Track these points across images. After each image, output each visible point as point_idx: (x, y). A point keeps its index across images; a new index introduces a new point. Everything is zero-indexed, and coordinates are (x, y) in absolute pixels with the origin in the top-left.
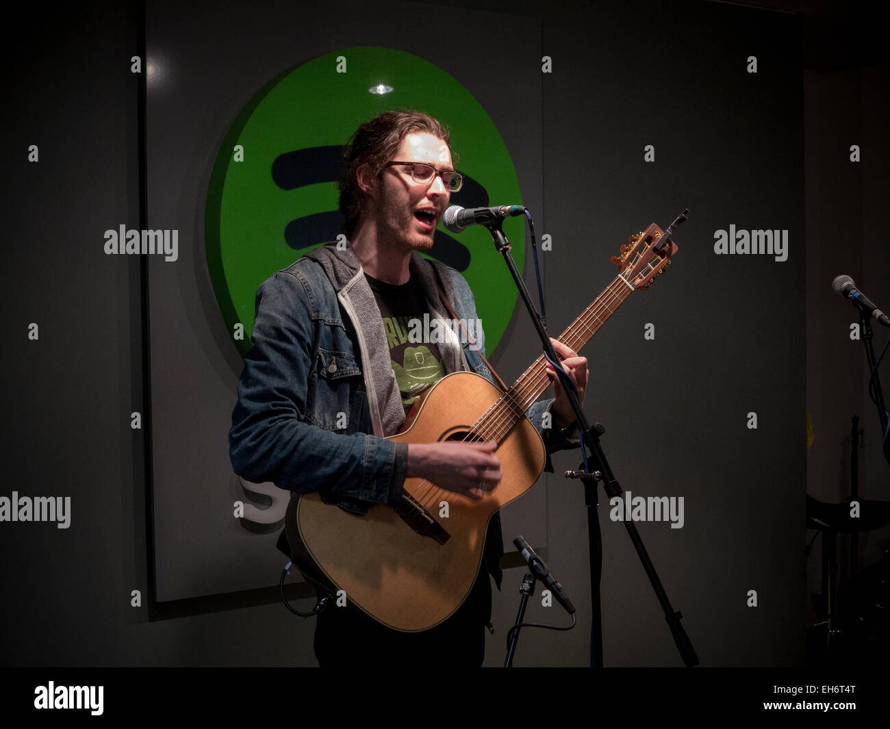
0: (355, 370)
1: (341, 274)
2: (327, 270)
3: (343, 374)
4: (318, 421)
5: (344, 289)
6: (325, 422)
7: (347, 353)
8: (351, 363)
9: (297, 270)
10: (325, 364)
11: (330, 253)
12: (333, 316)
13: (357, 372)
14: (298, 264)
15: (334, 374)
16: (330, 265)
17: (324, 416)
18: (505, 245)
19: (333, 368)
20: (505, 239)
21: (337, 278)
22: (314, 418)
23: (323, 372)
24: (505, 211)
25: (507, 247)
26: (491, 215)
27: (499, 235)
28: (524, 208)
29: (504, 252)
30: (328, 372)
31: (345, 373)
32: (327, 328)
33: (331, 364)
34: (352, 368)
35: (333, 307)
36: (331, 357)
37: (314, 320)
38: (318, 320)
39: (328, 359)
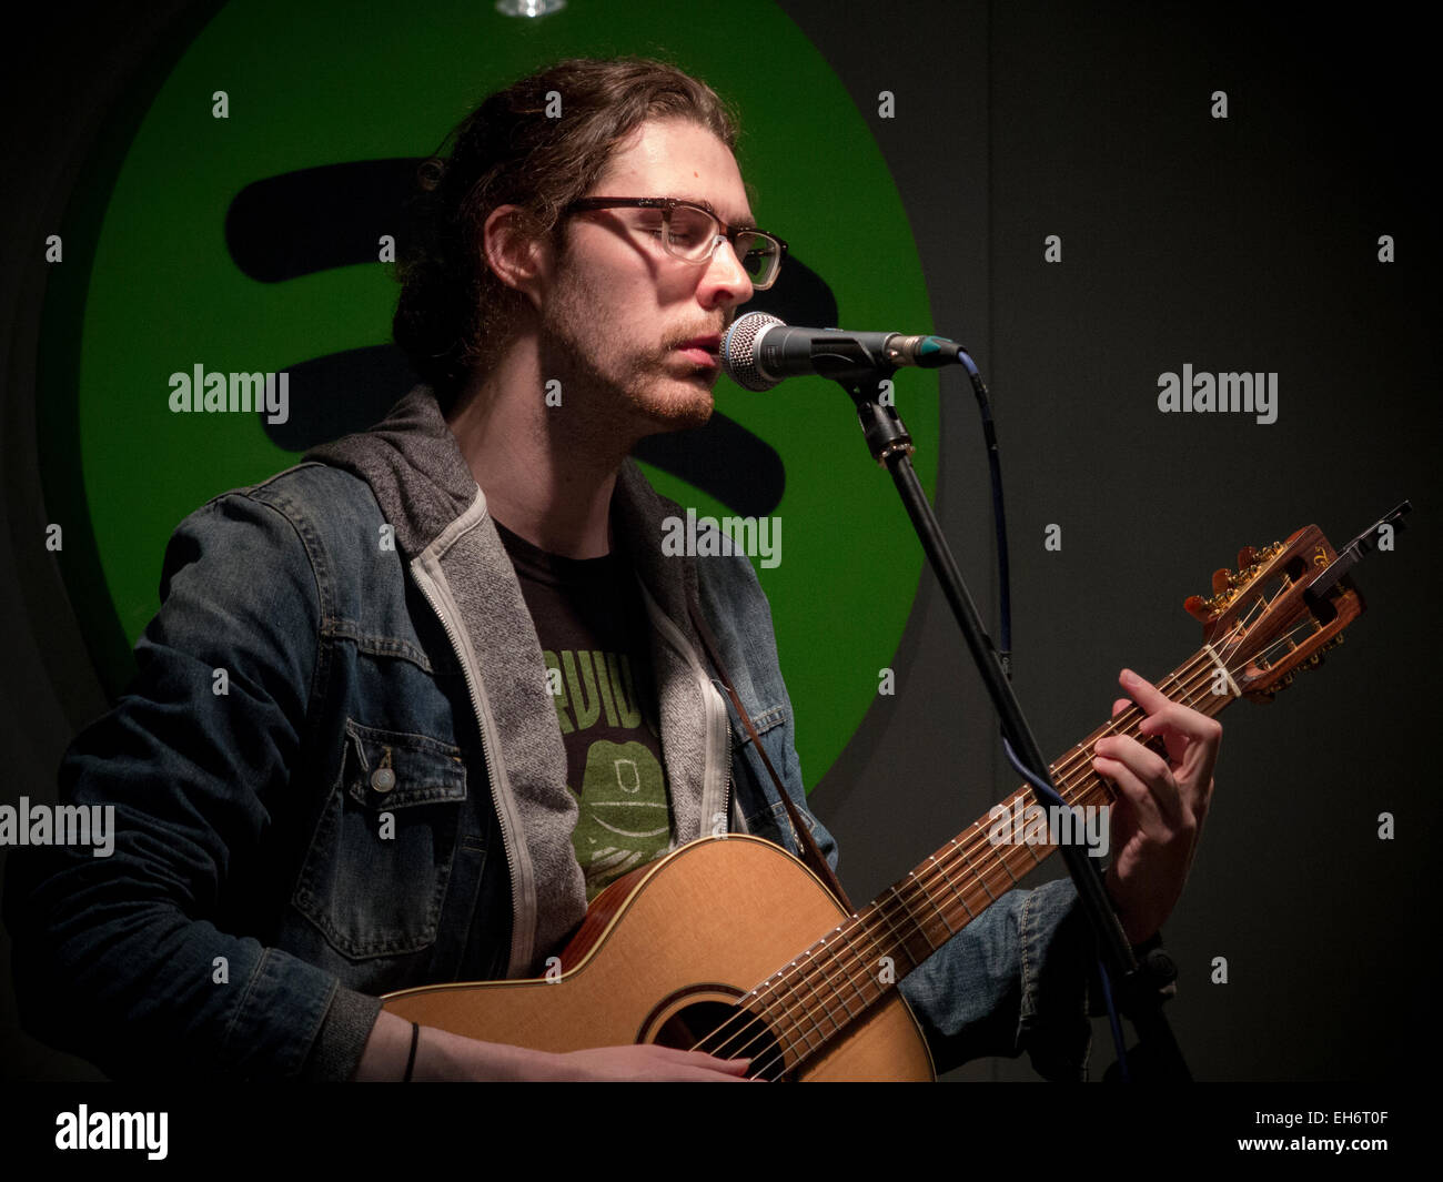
0: (448, 787)
1: (423, 506)
2: (380, 495)
3: (412, 798)
4: (337, 927)
5: (429, 550)
6: (354, 932)
7: (430, 736)
8: (440, 767)
9: (285, 495)
10: (366, 765)
12: (388, 629)
14: (290, 477)
15: (387, 794)
16: (390, 483)
17: (354, 915)
18: (898, 442)
19: (386, 778)
20: (895, 427)
21: (412, 518)
22: (329, 919)
23: (359, 789)
24: (900, 349)
25: (902, 447)
26: (859, 355)
27: (880, 414)
28: (957, 347)
29: (893, 462)
30: (370, 790)
31: (417, 794)
32: (366, 663)
33: (377, 767)
34: (441, 782)
35: (390, 606)
36: (377, 748)
37: (329, 640)
38: (339, 639)
39: (371, 752)
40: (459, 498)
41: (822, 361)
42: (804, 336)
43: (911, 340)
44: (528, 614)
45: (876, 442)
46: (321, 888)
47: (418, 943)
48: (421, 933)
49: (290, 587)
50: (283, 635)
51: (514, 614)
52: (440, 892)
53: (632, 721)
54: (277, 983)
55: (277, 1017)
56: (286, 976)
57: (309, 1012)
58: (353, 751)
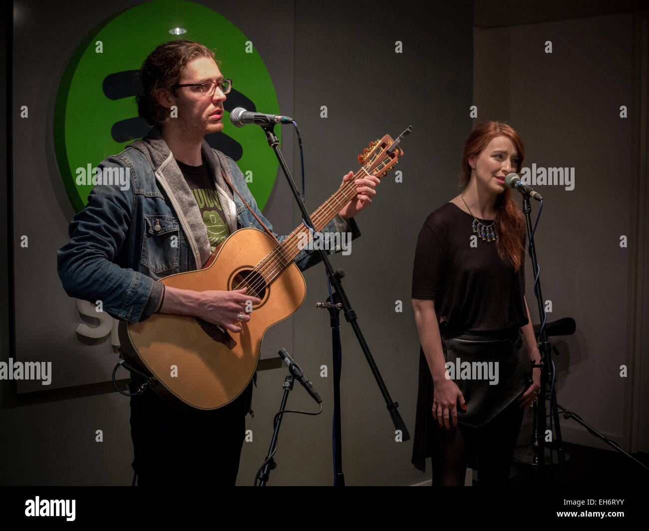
0: (174, 227)
1: (157, 158)
3: (166, 231)
4: (152, 266)
5: (159, 169)
6: (156, 266)
7: (168, 215)
8: (171, 223)
9: (125, 157)
10: (151, 225)
12: (153, 188)
13: (177, 228)
15: (158, 231)
16: (148, 152)
17: (155, 262)
18: (276, 142)
19: (158, 227)
20: (275, 139)
21: (154, 162)
22: (150, 264)
23: (151, 231)
24: (278, 120)
25: (277, 143)
26: (266, 120)
27: (271, 135)
28: (292, 119)
29: (274, 147)
30: (154, 230)
31: (167, 230)
32: (149, 199)
33: (155, 225)
34: (172, 226)
35: (153, 184)
36: (155, 220)
37: (136, 195)
38: (139, 194)
39: (153, 221)
40: (165, 155)
41: (257, 120)
42: (252, 114)
43: (280, 117)
44: (186, 182)
45: (270, 142)
46: (147, 258)
47: (173, 267)
48: (173, 264)
51: (182, 183)
53: (212, 206)
54: (139, 282)
55: (140, 290)
56: (141, 280)
57: (148, 289)
58: (147, 222)
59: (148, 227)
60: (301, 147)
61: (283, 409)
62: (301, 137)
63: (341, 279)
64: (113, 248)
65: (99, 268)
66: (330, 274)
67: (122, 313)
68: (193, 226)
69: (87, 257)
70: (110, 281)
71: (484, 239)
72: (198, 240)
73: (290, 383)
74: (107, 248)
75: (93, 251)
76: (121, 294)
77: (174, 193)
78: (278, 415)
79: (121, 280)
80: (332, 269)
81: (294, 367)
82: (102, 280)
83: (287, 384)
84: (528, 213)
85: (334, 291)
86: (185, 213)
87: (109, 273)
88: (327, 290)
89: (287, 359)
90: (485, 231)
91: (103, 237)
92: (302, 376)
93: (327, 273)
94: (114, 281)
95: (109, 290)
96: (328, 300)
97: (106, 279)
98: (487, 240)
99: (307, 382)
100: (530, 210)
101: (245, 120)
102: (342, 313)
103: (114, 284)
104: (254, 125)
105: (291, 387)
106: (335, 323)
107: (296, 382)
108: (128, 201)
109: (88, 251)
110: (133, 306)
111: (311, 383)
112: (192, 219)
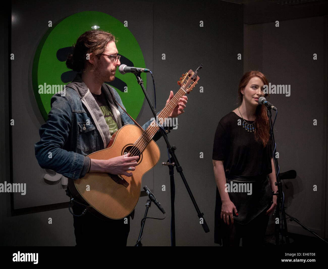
1: (82, 92)
3: (89, 130)
5: (83, 98)
6: (84, 148)
8: (91, 125)
11: (76, 85)
12: (81, 109)
13: (94, 128)
15: (85, 130)
16: (77, 89)
17: (84, 146)
18: (141, 82)
19: (84, 128)
20: (141, 80)
21: (81, 94)
24: (142, 70)
26: (137, 71)
27: (139, 78)
28: (149, 70)
29: (141, 84)
30: (83, 130)
32: (79, 114)
34: (92, 127)
35: (81, 106)
36: (83, 124)
37: (73, 113)
38: (75, 112)
39: (82, 125)
40: (86, 90)
41: (132, 71)
42: (129, 68)
43: (143, 69)
45: (139, 82)
46: (80, 145)
47: (93, 148)
49: (69, 106)
50: (68, 112)
51: (96, 104)
52: (95, 141)
53: (108, 114)
54: (78, 158)
55: (78, 163)
56: (79, 157)
57: (82, 162)
58: (79, 127)
59: (80, 129)
60: (154, 84)
61: (146, 216)
62: (154, 79)
63: (175, 151)
64: (63, 142)
65: (57, 153)
66: (169, 148)
67: (70, 175)
68: (102, 127)
69: (50, 148)
70: (63, 160)
71: (248, 131)
72: (105, 133)
73: (149, 203)
74: (60, 142)
75: (53, 144)
76: (69, 166)
77: (92, 110)
78: (143, 219)
79: (68, 158)
80: (170, 146)
81: (151, 195)
82: (59, 159)
83: (148, 204)
84: (270, 117)
85: (171, 157)
86: (98, 120)
87: (62, 155)
88: (168, 156)
89: (147, 191)
90: (249, 127)
91: (58, 137)
92: (155, 200)
93: (167, 147)
94: (65, 159)
95: (63, 164)
96: (168, 161)
97: (61, 159)
98: (250, 131)
99: (158, 203)
100: (271, 116)
101: (126, 71)
102: (175, 168)
103: (65, 161)
104: (131, 73)
105: (150, 205)
106: (171, 173)
107: (152, 203)
108: (69, 117)
109: (51, 145)
110: (75, 171)
111: (160, 203)
112: (101, 123)
